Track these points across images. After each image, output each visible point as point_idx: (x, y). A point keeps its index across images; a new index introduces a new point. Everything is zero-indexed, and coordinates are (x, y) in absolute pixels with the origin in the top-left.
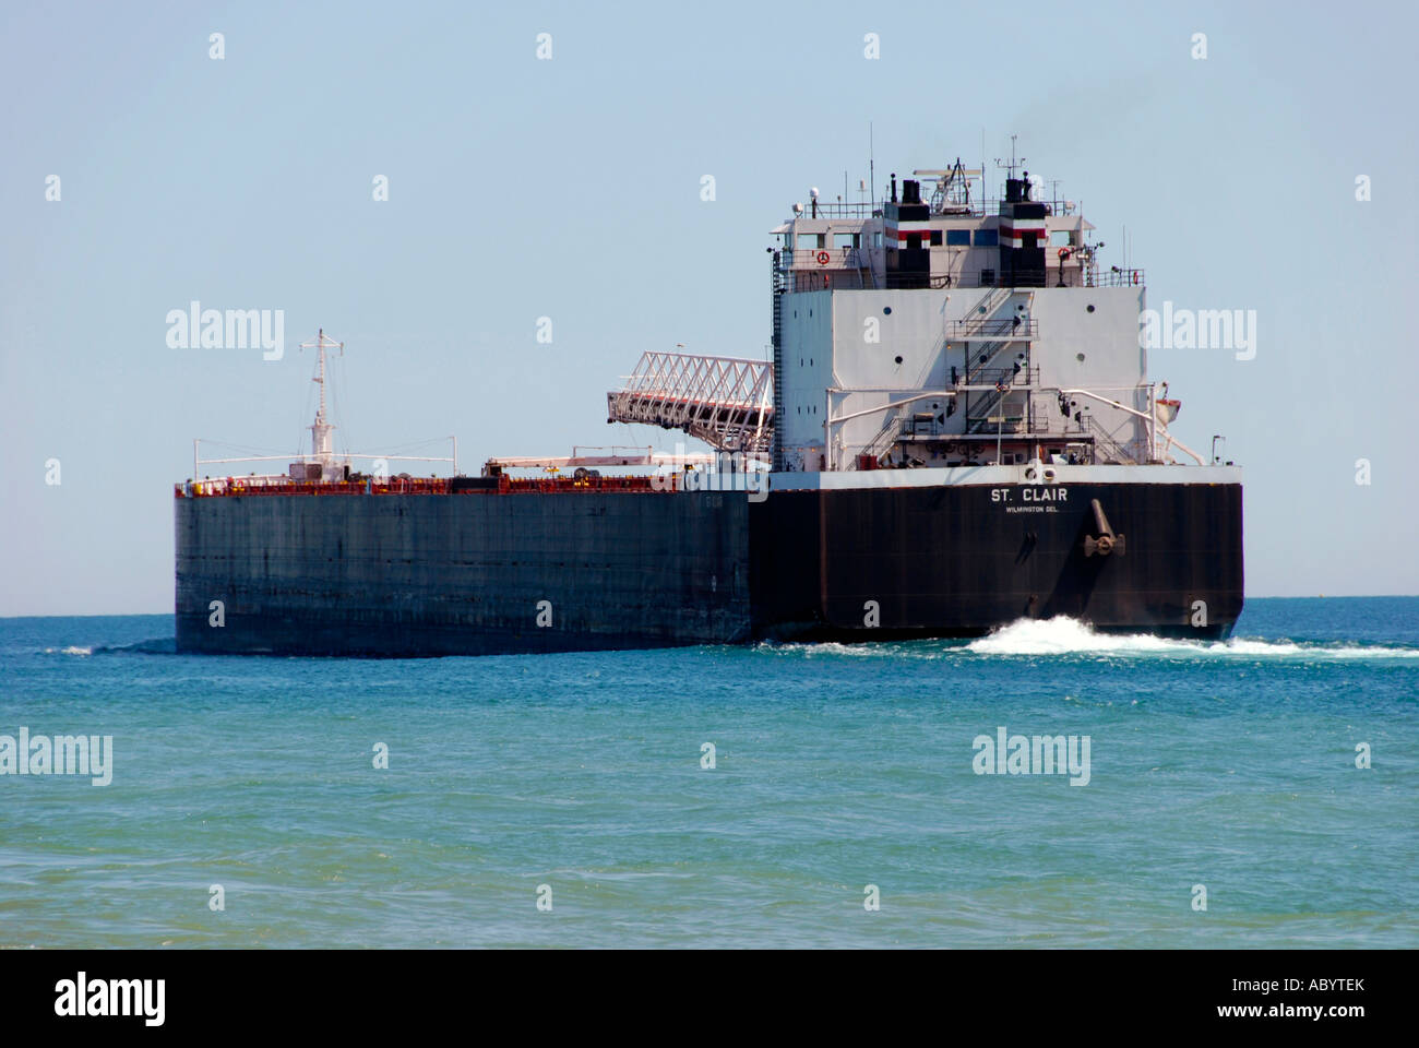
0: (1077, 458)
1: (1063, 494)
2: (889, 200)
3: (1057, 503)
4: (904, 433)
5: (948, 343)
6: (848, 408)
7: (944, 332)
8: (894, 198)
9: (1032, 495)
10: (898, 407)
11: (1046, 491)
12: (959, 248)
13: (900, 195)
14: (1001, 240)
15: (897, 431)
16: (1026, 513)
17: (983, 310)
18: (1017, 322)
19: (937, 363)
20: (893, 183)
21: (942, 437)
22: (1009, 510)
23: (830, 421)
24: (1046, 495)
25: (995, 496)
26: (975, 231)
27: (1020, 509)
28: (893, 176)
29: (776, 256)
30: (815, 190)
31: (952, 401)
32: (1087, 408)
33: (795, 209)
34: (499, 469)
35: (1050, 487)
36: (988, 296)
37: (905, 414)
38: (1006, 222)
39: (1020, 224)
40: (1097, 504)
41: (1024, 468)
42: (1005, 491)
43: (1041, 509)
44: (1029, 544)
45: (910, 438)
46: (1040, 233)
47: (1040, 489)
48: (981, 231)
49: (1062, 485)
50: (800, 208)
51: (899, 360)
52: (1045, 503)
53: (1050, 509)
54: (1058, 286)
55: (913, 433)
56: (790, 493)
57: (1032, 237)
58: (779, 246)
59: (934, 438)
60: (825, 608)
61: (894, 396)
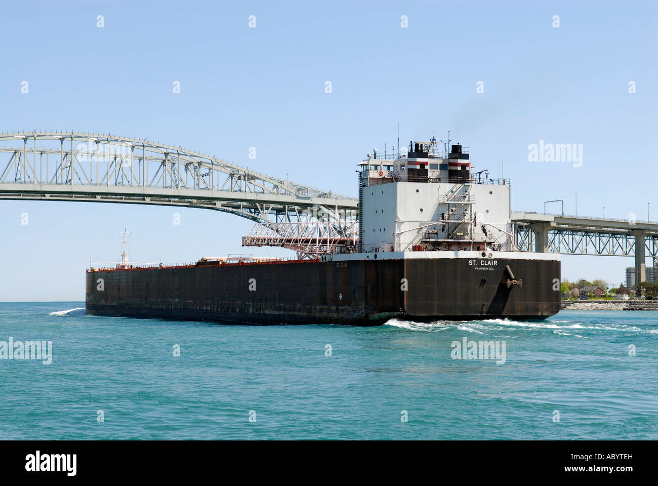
0: (495, 249)
1: (496, 263)
2: (410, 151)
3: (493, 266)
4: (423, 238)
5: (440, 204)
6: (403, 228)
7: (438, 199)
8: (411, 150)
9: (484, 263)
10: (421, 228)
11: (489, 261)
12: (434, 170)
13: (414, 148)
14: (449, 168)
15: (421, 238)
16: (482, 270)
17: (452, 192)
18: (465, 197)
19: (435, 212)
20: (411, 144)
21: (440, 240)
22: (476, 268)
23: (396, 233)
24: (489, 263)
25: (471, 263)
26: (440, 164)
27: (480, 269)
28: (411, 142)
29: (361, 173)
30: (376, 149)
31: (444, 226)
32: (489, 231)
33: (368, 156)
34: (206, 260)
35: (491, 260)
36: (454, 187)
37: (424, 230)
38: (452, 161)
39: (461, 161)
40: (508, 267)
41: (481, 252)
42: (474, 261)
43: (488, 269)
44: (483, 282)
45: (428, 240)
46: (468, 165)
47: (487, 260)
48: (442, 164)
49: (495, 259)
50: (370, 155)
51: (421, 210)
52: (489, 266)
53: (491, 269)
54: (478, 184)
55: (429, 238)
56: (393, 260)
57: (464, 166)
58: (361, 169)
59: (437, 240)
60: (405, 307)
61: (421, 223)
